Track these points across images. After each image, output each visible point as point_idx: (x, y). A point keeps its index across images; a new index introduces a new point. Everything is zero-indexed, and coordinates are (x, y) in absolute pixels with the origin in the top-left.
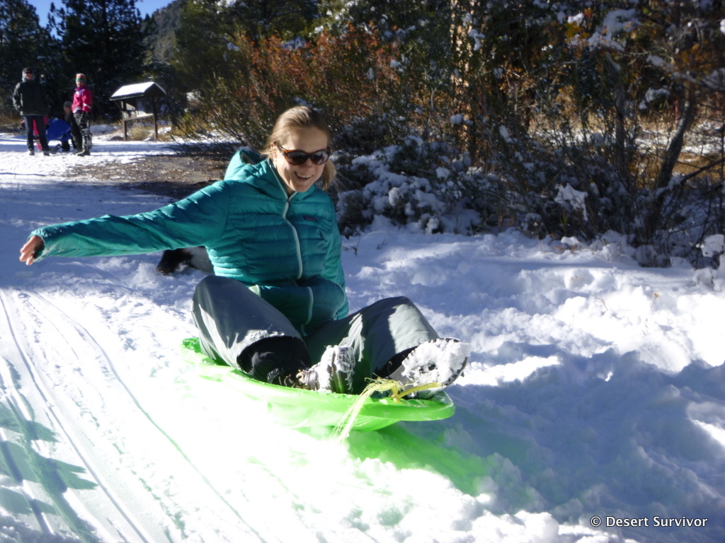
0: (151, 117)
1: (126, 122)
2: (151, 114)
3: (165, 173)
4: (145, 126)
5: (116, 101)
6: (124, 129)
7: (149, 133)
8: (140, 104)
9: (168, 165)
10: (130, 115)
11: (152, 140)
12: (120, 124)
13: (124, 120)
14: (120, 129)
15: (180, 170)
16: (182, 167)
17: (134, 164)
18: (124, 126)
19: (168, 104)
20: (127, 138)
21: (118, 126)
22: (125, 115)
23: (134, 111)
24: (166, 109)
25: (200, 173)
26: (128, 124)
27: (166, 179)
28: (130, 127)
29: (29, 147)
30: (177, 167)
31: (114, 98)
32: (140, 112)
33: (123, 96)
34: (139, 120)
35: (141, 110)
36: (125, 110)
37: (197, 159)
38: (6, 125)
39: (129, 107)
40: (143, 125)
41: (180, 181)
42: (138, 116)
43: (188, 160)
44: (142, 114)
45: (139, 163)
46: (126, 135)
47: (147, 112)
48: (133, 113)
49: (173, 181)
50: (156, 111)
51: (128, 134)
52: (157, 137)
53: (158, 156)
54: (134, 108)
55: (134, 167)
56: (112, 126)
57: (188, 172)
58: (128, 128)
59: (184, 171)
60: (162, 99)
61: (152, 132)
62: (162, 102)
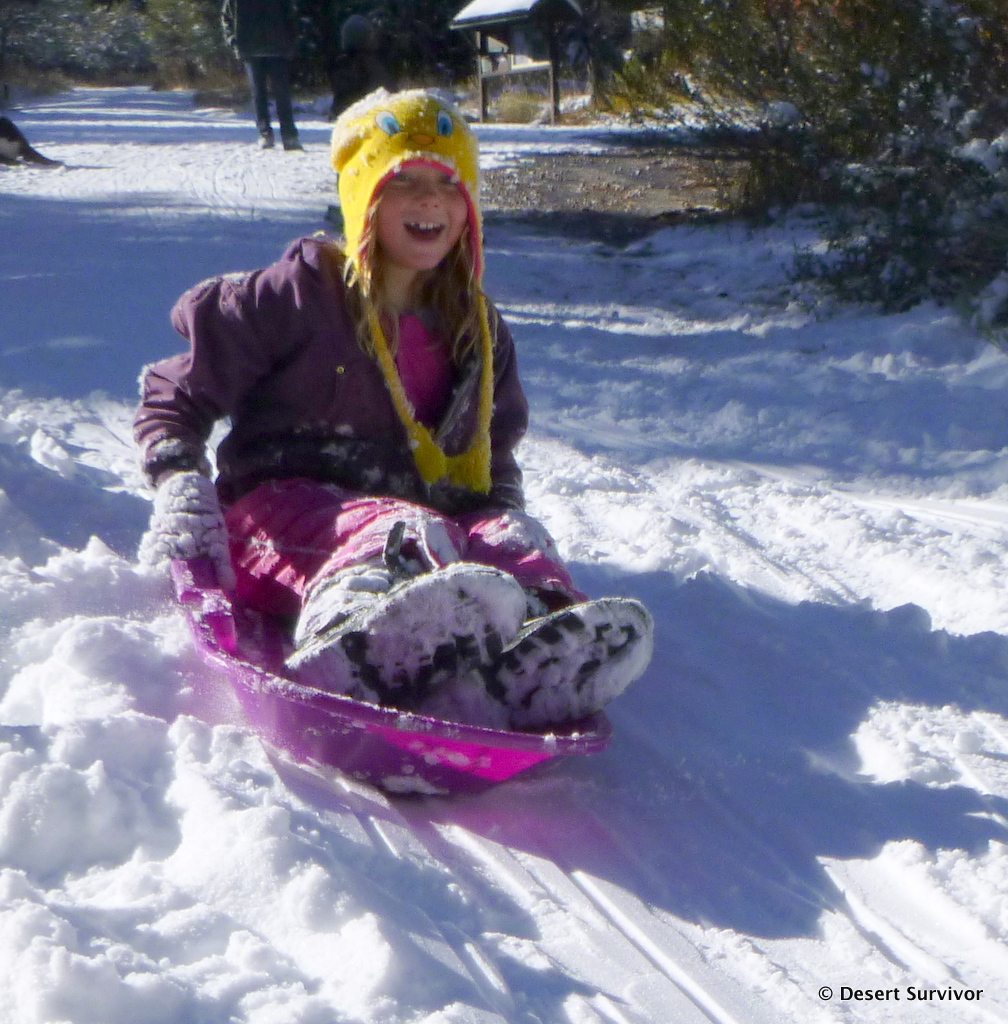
0: (544, 72)
1: (485, 82)
2: (545, 64)
3: (583, 193)
4: (530, 92)
5: (464, 30)
6: (480, 99)
7: (537, 109)
8: (519, 38)
9: (589, 174)
10: (495, 64)
11: (546, 122)
12: (471, 86)
13: (481, 76)
14: (472, 97)
15: (617, 186)
16: (623, 180)
17: (509, 171)
18: (480, 91)
19: (585, 40)
20: (486, 117)
21: (467, 90)
22: (484, 65)
23: (505, 55)
24: (580, 51)
25: (665, 193)
26: (492, 87)
27: (585, 203)
28: (495, 95)
29: (262, 131)
30: (610, 179)
31: (460, 22)
32: (518, 57)
33: (480, 19)
34: (514, 77)
35: (522, 53)
36: (484, 51)
37: (657, 163)
38: (218, 90)
39: (494, 45)
40: (525, 89)
41: (619, 209)
42: (515, 67)
43: (637, 165)
44: (524, 63)
45: (522, 170)
46: (485, 114)
47: (536, 57)
48: (502, 60)
49: (601, 209)
50: (556, 56)
51: (489, 110)
52: (558, 117)
53: (563, 154)
54: (506, 48)
55: (510, 176)
56: (454, 92)
57: (637, 191)
58: (489, 97)
59: (626, 188)
60: (570, 27)
61: (546, 106)
62: (572, 36)
